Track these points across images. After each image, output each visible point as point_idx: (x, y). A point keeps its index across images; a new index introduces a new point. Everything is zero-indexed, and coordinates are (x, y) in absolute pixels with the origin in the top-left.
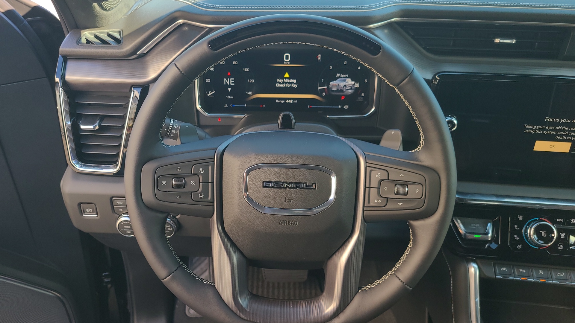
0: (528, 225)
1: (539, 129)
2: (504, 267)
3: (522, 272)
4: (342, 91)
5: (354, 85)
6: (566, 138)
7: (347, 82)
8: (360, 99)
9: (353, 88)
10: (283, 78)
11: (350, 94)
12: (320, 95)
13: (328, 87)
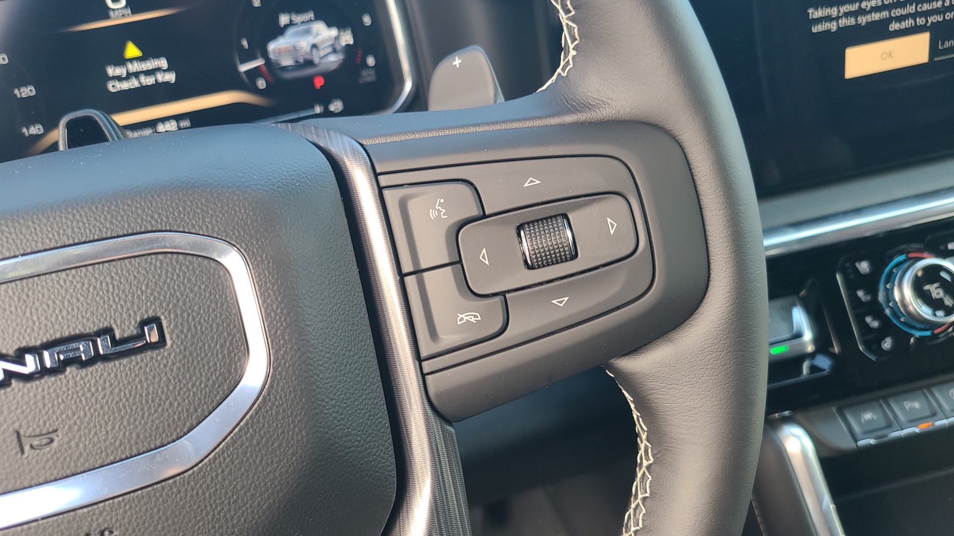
0: (890, 278)
1: (847, 15)
2: (865, 410)
3: (912, 409)
4: (309, 63)
5: (337, 38)
6: (913, 22)
7: (318, 34)
8: (368, 76)
9: (338, 48)
10: (121, 61)
11: (334, 67)
12: (252, 89)
13: (268, 62)
